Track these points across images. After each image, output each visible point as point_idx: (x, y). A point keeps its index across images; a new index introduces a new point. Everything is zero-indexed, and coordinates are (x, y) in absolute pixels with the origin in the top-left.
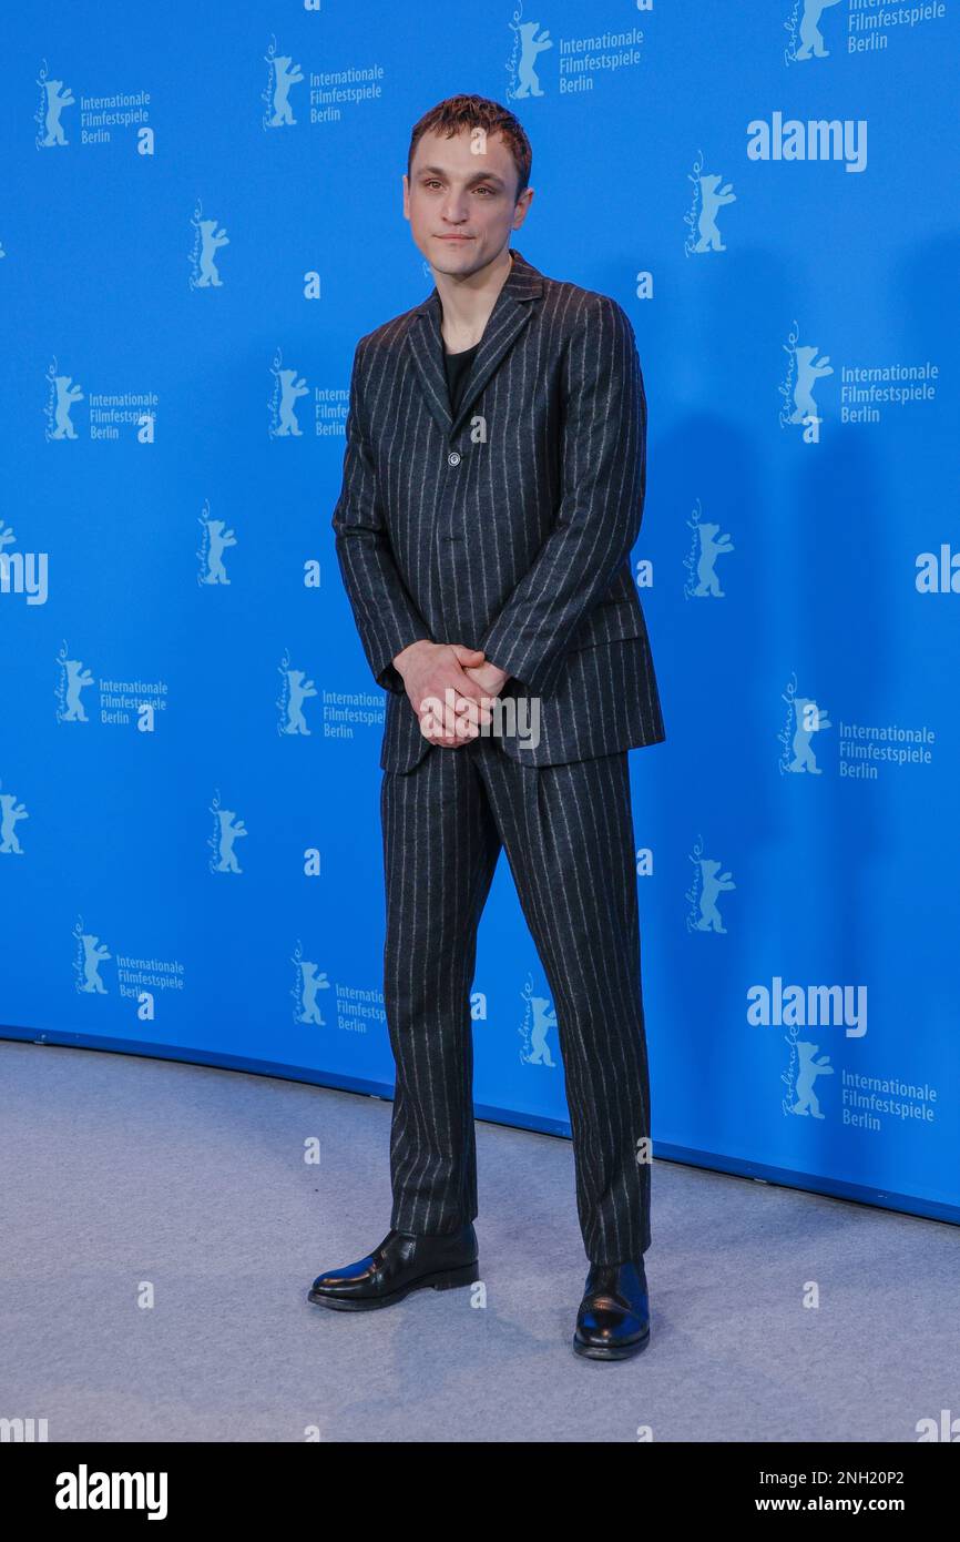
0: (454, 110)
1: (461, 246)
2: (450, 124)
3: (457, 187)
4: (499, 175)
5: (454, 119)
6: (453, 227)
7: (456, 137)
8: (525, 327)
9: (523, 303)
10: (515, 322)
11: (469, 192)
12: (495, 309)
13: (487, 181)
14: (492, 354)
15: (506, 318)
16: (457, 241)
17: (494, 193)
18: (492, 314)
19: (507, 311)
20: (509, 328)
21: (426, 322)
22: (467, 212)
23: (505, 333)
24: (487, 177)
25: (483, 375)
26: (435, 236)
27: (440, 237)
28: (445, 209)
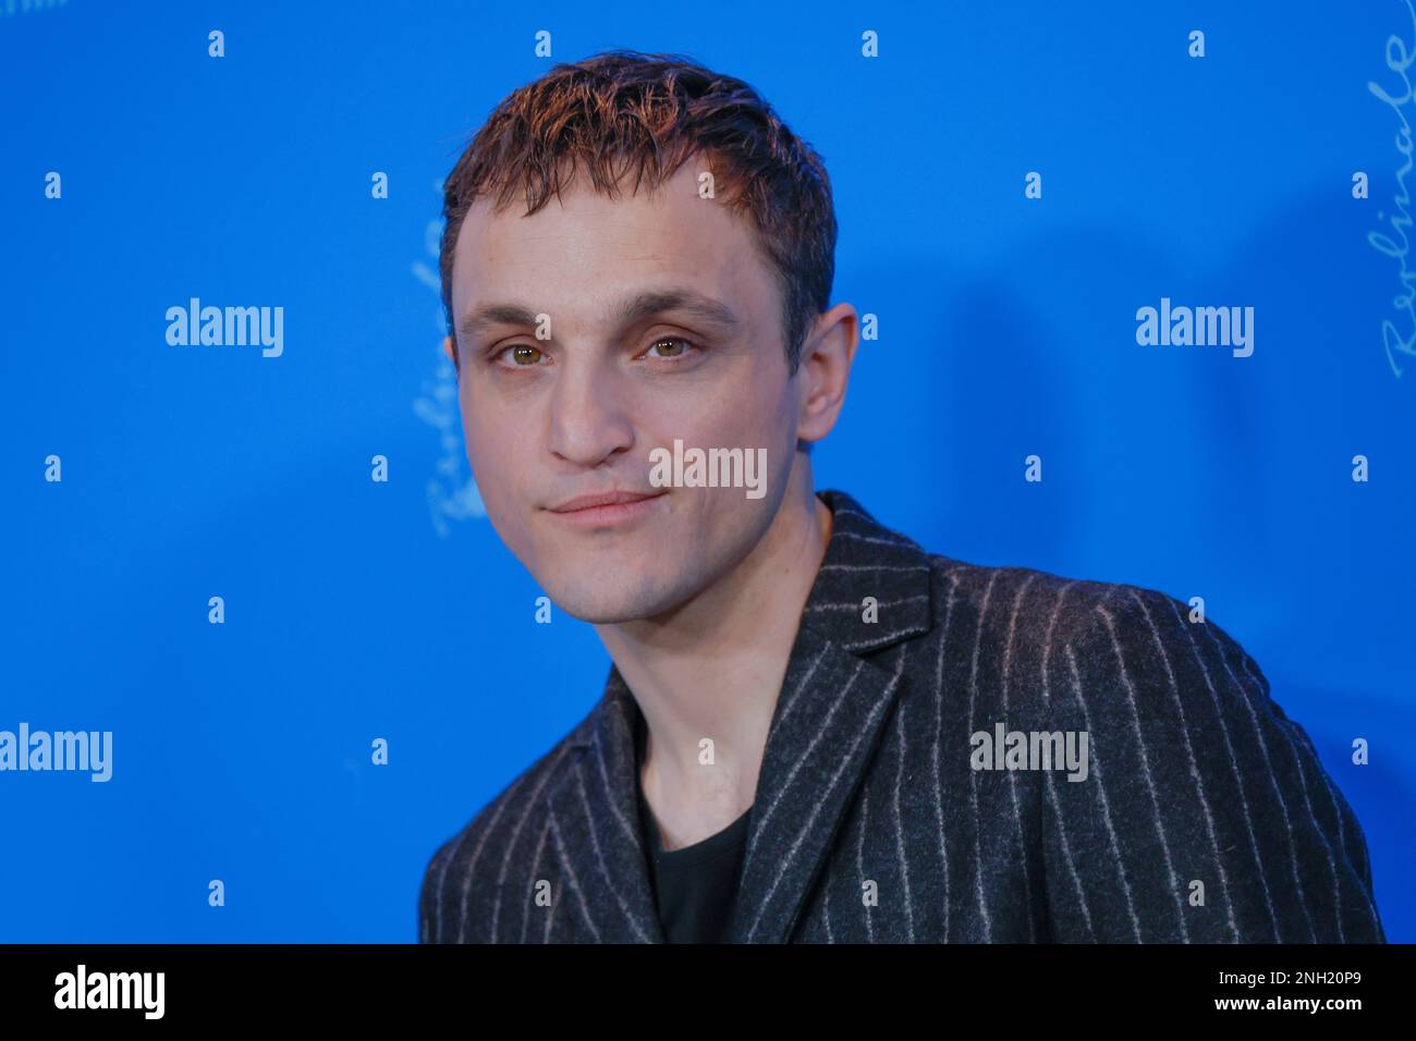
0: (537, 122)
1: (627, 528)
2: (533, 168)
3: (581, 352)
4: (709, 289)
5: (538, 152)
6: (590, 475)
7: (553, 205)
8: (886, 727)
9: (869, 655)
10: (850, 717)
11: (624, 360)
12: (787, 687)
13: (672, 315)
14: (796, 832)
15: (821, 710)
16: (611, 516)
17: (702, 349)
18: (780, 706)
19: (825, 687)
20: (836, 740)
21: (591, 767)
22: (625, 421)
23: (826, 757)
24: (669, 302)
25: (783, 895)
26: (543, 509)
27: (557, 511)
28: (553, 425)
